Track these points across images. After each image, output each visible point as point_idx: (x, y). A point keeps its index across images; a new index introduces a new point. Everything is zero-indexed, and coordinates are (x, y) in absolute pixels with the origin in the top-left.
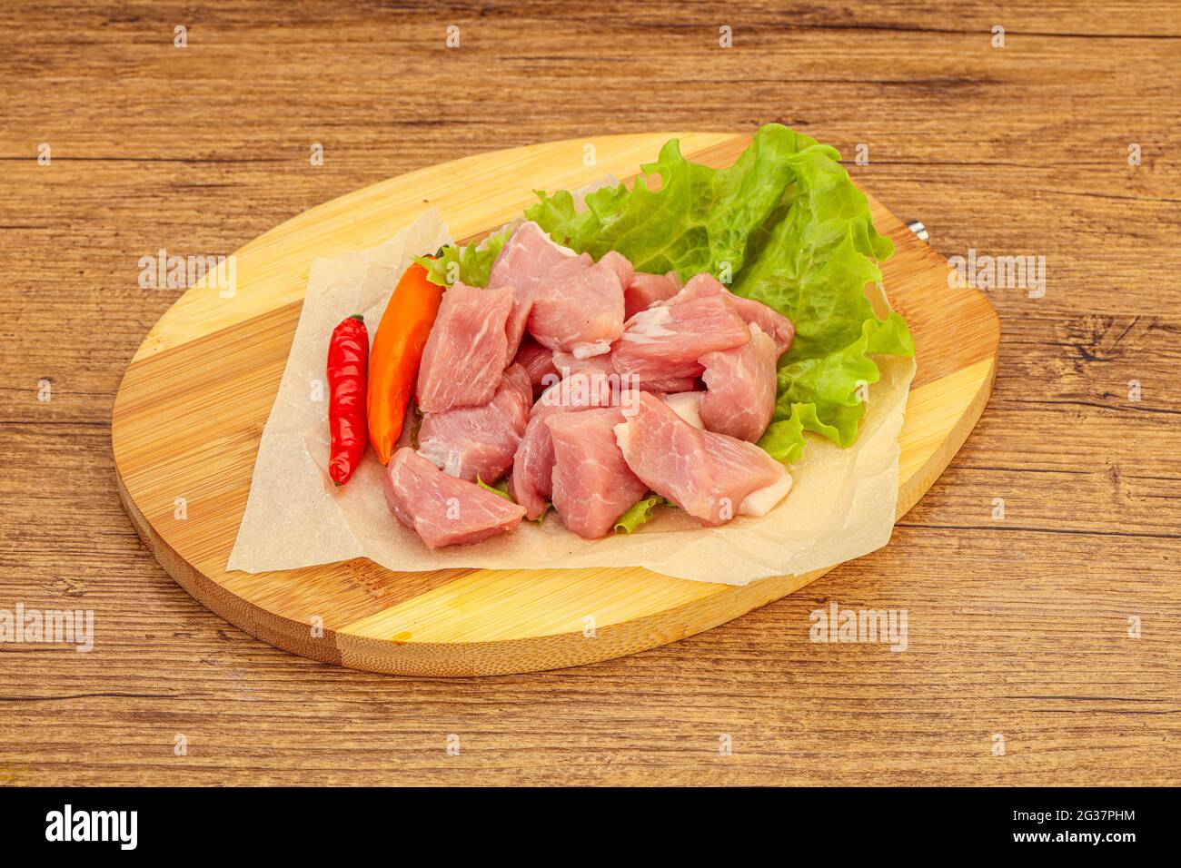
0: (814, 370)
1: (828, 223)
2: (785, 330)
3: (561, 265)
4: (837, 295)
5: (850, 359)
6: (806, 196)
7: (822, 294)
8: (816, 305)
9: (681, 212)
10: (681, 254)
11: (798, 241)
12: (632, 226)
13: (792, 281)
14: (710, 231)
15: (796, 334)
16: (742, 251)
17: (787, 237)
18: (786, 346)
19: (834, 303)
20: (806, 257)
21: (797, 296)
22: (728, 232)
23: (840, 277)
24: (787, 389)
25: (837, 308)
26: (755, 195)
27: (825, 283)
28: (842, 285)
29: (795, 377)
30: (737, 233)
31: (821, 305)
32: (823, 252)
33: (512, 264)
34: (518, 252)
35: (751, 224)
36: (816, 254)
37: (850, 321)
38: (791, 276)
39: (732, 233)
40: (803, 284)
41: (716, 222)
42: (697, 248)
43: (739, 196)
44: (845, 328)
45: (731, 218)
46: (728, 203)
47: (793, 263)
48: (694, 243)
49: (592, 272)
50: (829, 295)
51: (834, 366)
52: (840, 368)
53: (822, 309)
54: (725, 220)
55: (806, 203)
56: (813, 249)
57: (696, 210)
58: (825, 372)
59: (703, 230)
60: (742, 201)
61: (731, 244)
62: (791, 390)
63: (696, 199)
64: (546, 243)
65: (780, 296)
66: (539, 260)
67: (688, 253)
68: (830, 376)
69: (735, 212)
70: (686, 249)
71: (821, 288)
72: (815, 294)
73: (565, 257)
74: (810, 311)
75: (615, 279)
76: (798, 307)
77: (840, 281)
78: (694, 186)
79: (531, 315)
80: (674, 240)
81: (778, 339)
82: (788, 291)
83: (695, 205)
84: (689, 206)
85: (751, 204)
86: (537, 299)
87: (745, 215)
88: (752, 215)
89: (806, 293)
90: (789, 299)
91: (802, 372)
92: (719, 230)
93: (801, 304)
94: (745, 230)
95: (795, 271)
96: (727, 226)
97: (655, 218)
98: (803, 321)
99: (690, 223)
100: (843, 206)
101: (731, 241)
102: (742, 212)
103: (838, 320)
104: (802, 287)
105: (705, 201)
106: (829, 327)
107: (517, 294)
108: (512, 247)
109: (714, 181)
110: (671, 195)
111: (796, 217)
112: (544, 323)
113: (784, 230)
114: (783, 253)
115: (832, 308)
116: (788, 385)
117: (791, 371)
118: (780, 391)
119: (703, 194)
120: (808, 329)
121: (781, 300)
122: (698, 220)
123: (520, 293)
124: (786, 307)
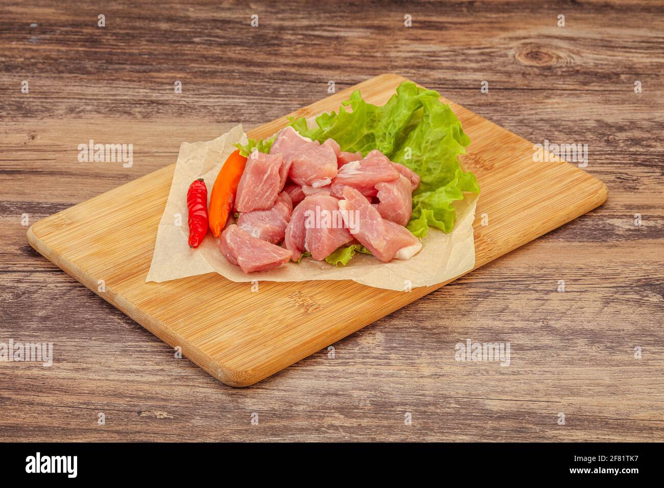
0: (431, 196)
1: (439, 129)
2: (416, 178)
3: (305, 145)
4: (443, 162)
5: (449, 189)
6: (427, 116)
7: (435, 162)
8: (432, 167)
9: (361, 126)
10: (361, 147)
11: (423, 137)
12: (338, 132)
13: (419, 156)
14: (376, 134)
15: (421, 182)
16: (392, 142)
17: (417, 136)
18: (416, 186)
19: (441, 166)
20: (427, 145)
21: (421, 164)
22: (385, 134)
23: (445, 153)
24: (417, 205)
25: (442, 169)
26: (398, 115)
27: (436, 156)
28: (446, 157)
29: (421, 199)
30: (390, 134)
31: (435, 167)
32: (435, 143)
33: (280, 146)
34: (283, 141)
35: (397, 129)
36: (431, 144)
37: (449, 175)
38: (419, 154)
39: (387, 134)
40: (425, 158)
41: (378, 131)
42: (370, 144)
43: (390, 117)
44: (446, 179)
45: (386, 127)
46: (384, 121)
47: (420, 148)
48: (368, 141)
49: (321, 148)
50: (438, 162)
51: (441, 192)
52: (444, 194)
53: (434, 169)
54: (383, 128)
55: (428, 119)
56: (430, 142)
57: (368, 125)
58: (436, 195)
59: (372, 134)
60: (391, 119)
61: (387, 140)
62: (419, 205)
63: (369, 119)
64: (297, 136)
65: (413, 164)
66: (294, 143)
67: (366, 146)
68: (439, 197)
69: (388, 124)
70: (364, 145)
71: (435, 158)
72: (431, 162)
73: (306, 142)
74: (429, 170)
75: (332, 150)
76: (422, 169)
77: (444, 155)
78: (368, 113)
79: (291, 169)
80: (358, 140)
81: (413, 182)
82: (417, 161)
83: (368, 123)
84: (365, 123)
85: (396, 120)
86: (294, 160)
87: (393, 125)
88: (397, 125)
89: (426, 162)
90: (418, 166)
91: (425, 197)
92: (381, 133)
93: (424, 167)
94: (394, 132)
95: (421, 152)
96: (385, 131)
97: (350, 128)
98: (425, 175)
99: (366, 132)
100: (446, 121)
101: (387, 138)
102: (392, 124)
103: (443, 175)
104: (425, 159)
105: (373, 121)
106: (439, 178)
107: (284, 158)
108: (280, 138)
109: (377, 111)
110: (357, 116)
111: (422, 127)
112: (298, 171)
113: (415, 134)
114: (414, 144)
115: (440, 169)
116: (418, 203)
117: (419, 197)
118: (414, 206)
119: (372, 118)
120: (428, 179)
121: (414, 166)
122: (369, 130)
123: (286, 158)
124: (416, 169)
